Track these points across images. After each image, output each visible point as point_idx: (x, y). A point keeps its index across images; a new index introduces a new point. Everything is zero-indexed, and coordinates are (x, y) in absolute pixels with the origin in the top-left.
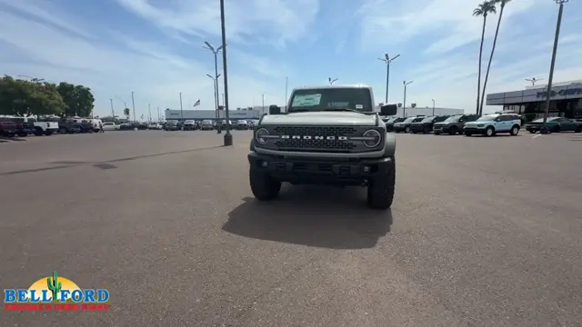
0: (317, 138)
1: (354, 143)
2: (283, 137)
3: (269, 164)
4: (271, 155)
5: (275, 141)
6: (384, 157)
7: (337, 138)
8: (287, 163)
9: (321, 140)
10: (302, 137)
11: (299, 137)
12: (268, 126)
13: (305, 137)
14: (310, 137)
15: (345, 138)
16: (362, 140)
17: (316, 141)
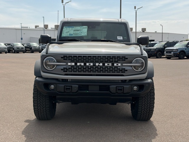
0: (97, 64)
1: (126, 68)
2: (69, 64)
3: (55, 87)
4: (57, 79)
5: (62, 67)
6: (147, 78)
7: (113, 64)
8: (73, 86)
9: (101, 67)
10: (85, 64)
11: (82, 64)
12: (55, 55)
13: (87, 64)
14: (92, 64)
15: (119, 65)
16: (131, 66)
17: (97, 67)
